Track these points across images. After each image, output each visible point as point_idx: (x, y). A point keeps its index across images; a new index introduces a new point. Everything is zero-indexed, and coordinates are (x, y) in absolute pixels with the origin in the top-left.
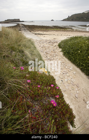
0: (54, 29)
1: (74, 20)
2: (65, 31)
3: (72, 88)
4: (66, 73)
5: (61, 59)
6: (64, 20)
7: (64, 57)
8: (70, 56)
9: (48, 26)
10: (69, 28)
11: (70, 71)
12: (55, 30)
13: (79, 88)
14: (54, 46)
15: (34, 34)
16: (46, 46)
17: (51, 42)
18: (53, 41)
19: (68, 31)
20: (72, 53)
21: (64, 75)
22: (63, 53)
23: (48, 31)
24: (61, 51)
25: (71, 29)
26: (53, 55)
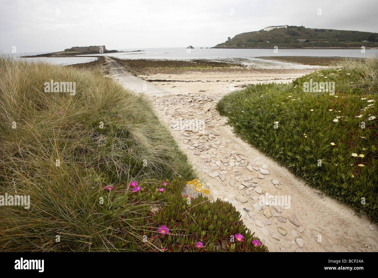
0: (198, 68)
1: (243, 46)
2: (224, 71)
3: (280, 230)
4: (254, 185)
5: (231, 145)
6: (219, 46)
7: (239, 140)
8: (254, 136)
9: (180, 61)
10: (234, 65)
11: (262, 176)
12: (199, 70)
13: (301, 229)
14: (206, 109)
15: (145, 82)
16: (185, 111)
17: (195, 100)
18: (201, 99)
19: (233, 70)
20: (259, 127)
21: (247, 191)
22: (232, 128)
23: (181, 73)
24: (226, 124)
25: (240, 65)
26: (208, 135)
